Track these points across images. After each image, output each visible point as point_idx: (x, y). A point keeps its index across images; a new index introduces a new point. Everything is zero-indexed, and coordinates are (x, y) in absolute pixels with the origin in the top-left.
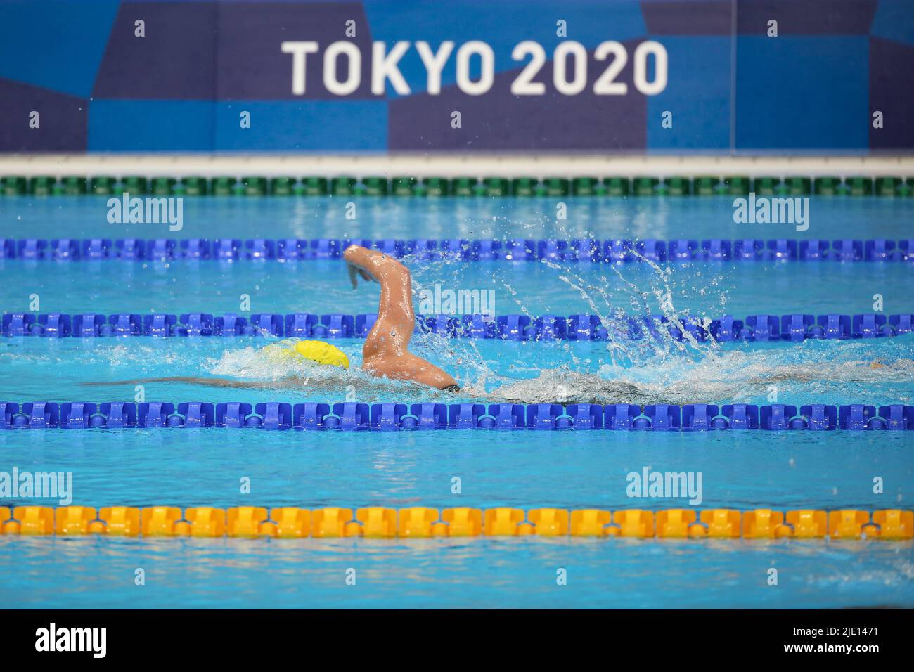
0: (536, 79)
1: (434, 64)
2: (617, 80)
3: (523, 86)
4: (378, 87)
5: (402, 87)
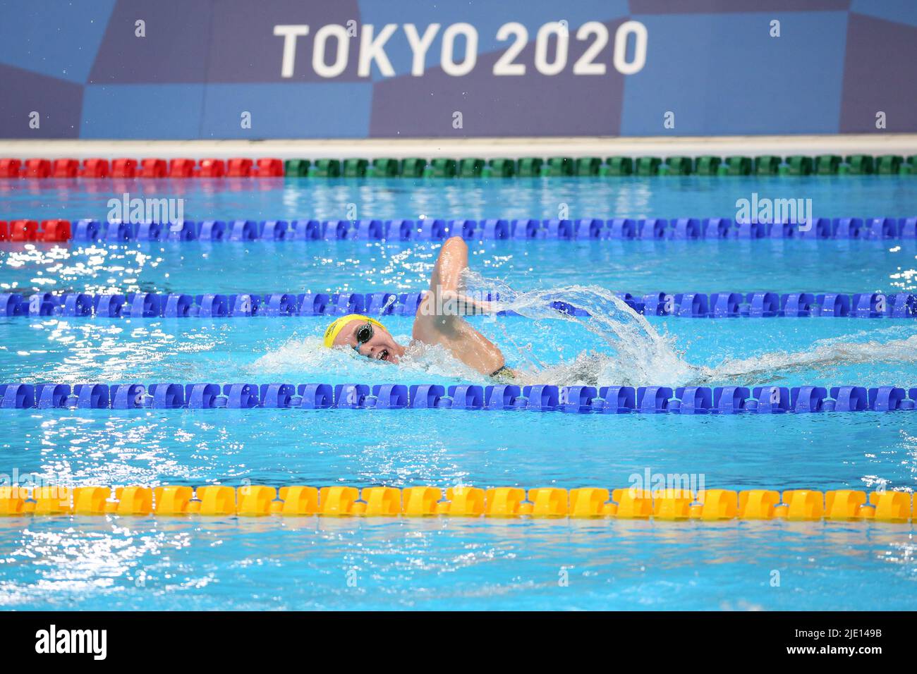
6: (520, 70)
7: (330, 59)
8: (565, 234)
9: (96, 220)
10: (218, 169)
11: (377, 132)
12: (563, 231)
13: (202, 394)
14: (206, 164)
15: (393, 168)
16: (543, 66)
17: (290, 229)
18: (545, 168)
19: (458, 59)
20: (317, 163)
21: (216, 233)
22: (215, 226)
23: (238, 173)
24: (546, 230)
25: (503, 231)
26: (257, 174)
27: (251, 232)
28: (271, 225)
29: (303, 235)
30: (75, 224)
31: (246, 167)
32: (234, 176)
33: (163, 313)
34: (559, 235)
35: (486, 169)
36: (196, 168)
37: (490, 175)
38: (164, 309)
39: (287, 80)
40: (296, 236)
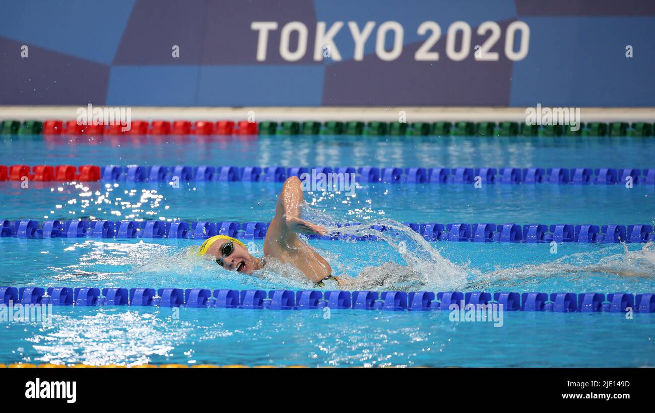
0: (432, 50)
1: (360, 39)
2: (492, 50)
3: (423, 54)
4: (318, 56)
5: (336, 56)
6: (434, 56)
7: (293, 47)
8: (469, 179)
9: (118, 166)
10: (209, 128)
11: (328, 102)
12: (467, 177)
13: (197, 296)
14: (200, 125)
15: (340, 128)
16: (452, 54)
17: (263, 174)
18: (453, 130)
19: (389, 48)
20: (283, 124)
21: (208, 175)
22: (207, 170)
23: (223, 131)
24: (454, 176)
25: (422, 176)
26: (238, 132)
27: (234, 175)
28: (249, 170)
29: (273, 178)
30: (103, 169)
31: (229, 127)
32: (221, 134)
33: (167, 235)
34: (464, 180)
35: (409, 130)
36: (193, 128)
37: (412, 134)
38: (168, 232)
39: (261, 63)
40: (267, 178)
